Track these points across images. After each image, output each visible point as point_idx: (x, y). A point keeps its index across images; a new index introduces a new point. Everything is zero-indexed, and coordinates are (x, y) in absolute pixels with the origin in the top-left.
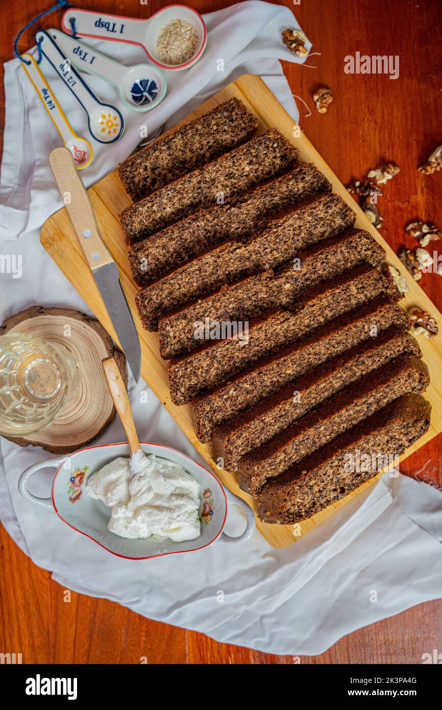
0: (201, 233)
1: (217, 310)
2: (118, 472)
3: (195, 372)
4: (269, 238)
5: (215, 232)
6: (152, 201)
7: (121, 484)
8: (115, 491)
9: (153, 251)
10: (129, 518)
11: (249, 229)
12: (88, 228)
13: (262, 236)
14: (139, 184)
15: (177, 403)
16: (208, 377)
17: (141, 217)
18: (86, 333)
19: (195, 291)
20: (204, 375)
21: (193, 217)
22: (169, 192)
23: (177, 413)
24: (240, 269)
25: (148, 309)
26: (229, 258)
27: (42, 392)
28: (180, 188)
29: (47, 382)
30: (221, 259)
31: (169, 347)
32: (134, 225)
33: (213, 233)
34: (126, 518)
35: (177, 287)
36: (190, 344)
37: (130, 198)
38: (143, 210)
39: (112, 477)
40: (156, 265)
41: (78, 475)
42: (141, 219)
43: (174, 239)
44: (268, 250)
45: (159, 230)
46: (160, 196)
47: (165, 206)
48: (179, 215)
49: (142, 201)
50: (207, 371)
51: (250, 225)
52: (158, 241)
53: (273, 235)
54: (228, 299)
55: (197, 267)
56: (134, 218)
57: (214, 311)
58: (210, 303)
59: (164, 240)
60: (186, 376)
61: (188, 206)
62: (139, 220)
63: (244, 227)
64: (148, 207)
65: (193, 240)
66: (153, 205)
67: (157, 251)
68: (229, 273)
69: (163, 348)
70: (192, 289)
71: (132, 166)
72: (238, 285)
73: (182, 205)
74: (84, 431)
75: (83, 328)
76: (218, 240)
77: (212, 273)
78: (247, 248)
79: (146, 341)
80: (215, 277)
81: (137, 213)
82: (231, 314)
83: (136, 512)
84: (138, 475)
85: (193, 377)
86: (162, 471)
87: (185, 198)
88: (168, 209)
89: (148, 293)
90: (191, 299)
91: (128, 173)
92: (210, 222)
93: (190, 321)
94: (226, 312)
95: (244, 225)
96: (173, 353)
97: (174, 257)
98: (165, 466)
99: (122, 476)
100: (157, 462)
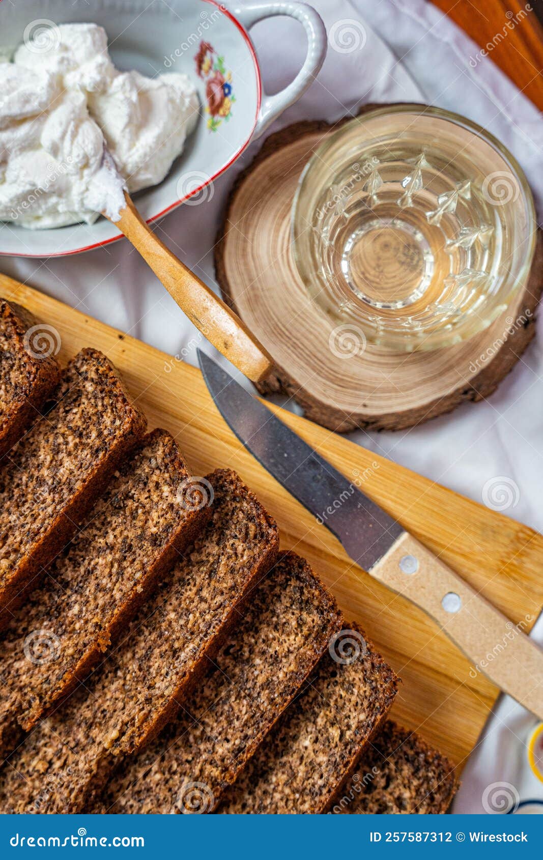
0: (215, 728)
1: (99, 588)
2: (141, 152)
3: (80, 436)
4: (66, 794)
5: (187, 745)
6: (346, 745)
7: (123, 131)
8: (125, 110)
9: (294, 641)
10: (68, 70)
11: (121, 786)
12: (455, 614)
13: (80, 790)
14: (396, 764)
15: (90, 354)
16: (51, 439)
17: (354, 698)
18: (358, 397)
19: (166, 601)
20: (61, 440)
21: (245, 756)
22: (321, 782)
23: (87, 331)
24: (97, 695)
25: (241, 515)
26: (127, 708)
27: (379, 236)
28: (304, 802)
29: (379, 258)
30: (141, 698)
31: (159, 460)
32: (361, 675)
33: (191, 739)
34: (76, 66)
35: (205, 593)
36: (123, 488)
37: (400, 724)
38: (357, 717)
39: (148, 137)
40: (273, 612)
41: (221, 105)
42: (352, 693)
43: (262, 688)
44: (57, 764)
45: (306, 689)
46: (336, 765)
47: (319, 746)
48: (282, 740)
49: (367, 736)
50: (56, 451)
51: (124, 796)
52: (292, 667)
53: (61, 804)
54: (86, 622)
55: (183, 655)
56: (367, 688)
57: (104, 581)
58: (118, 595)
59: (281, 675)
60: (94, 418)
61: (272, 769)
62: (355, 691)
63: (135, 785)
64: (349, 727)
65: (224, 703)
66: (342, 735)
67: (286, 645)
68: (115, 672)
69: (170, 454)
70: (175, 602)
71: (431, 794)
72: (79, 663)
73: (284, 765)
74: (260, 198)
75: (367, 402)
76: (175, 728)
77: (147, 657)
78: (100, 749)
79: (222, 443)
80: (140, 653)
81: (366, 704)
82: (69, 592)
83: (58, 89)
84: (93, 168)
85: (79, 423)
86: (53, 200)
87: (286, 784)
88: (307, 743)
89: (256, 551)
90: (166, 580)
91: (431, 774)
92: (206, 761)
93: (141, 538)
94: (79, 592)
95: (136, 788)
96: (147, 452)
97: (246, 649)
98: (54, 212)
99: (130, 149)
100: (75, 213)
